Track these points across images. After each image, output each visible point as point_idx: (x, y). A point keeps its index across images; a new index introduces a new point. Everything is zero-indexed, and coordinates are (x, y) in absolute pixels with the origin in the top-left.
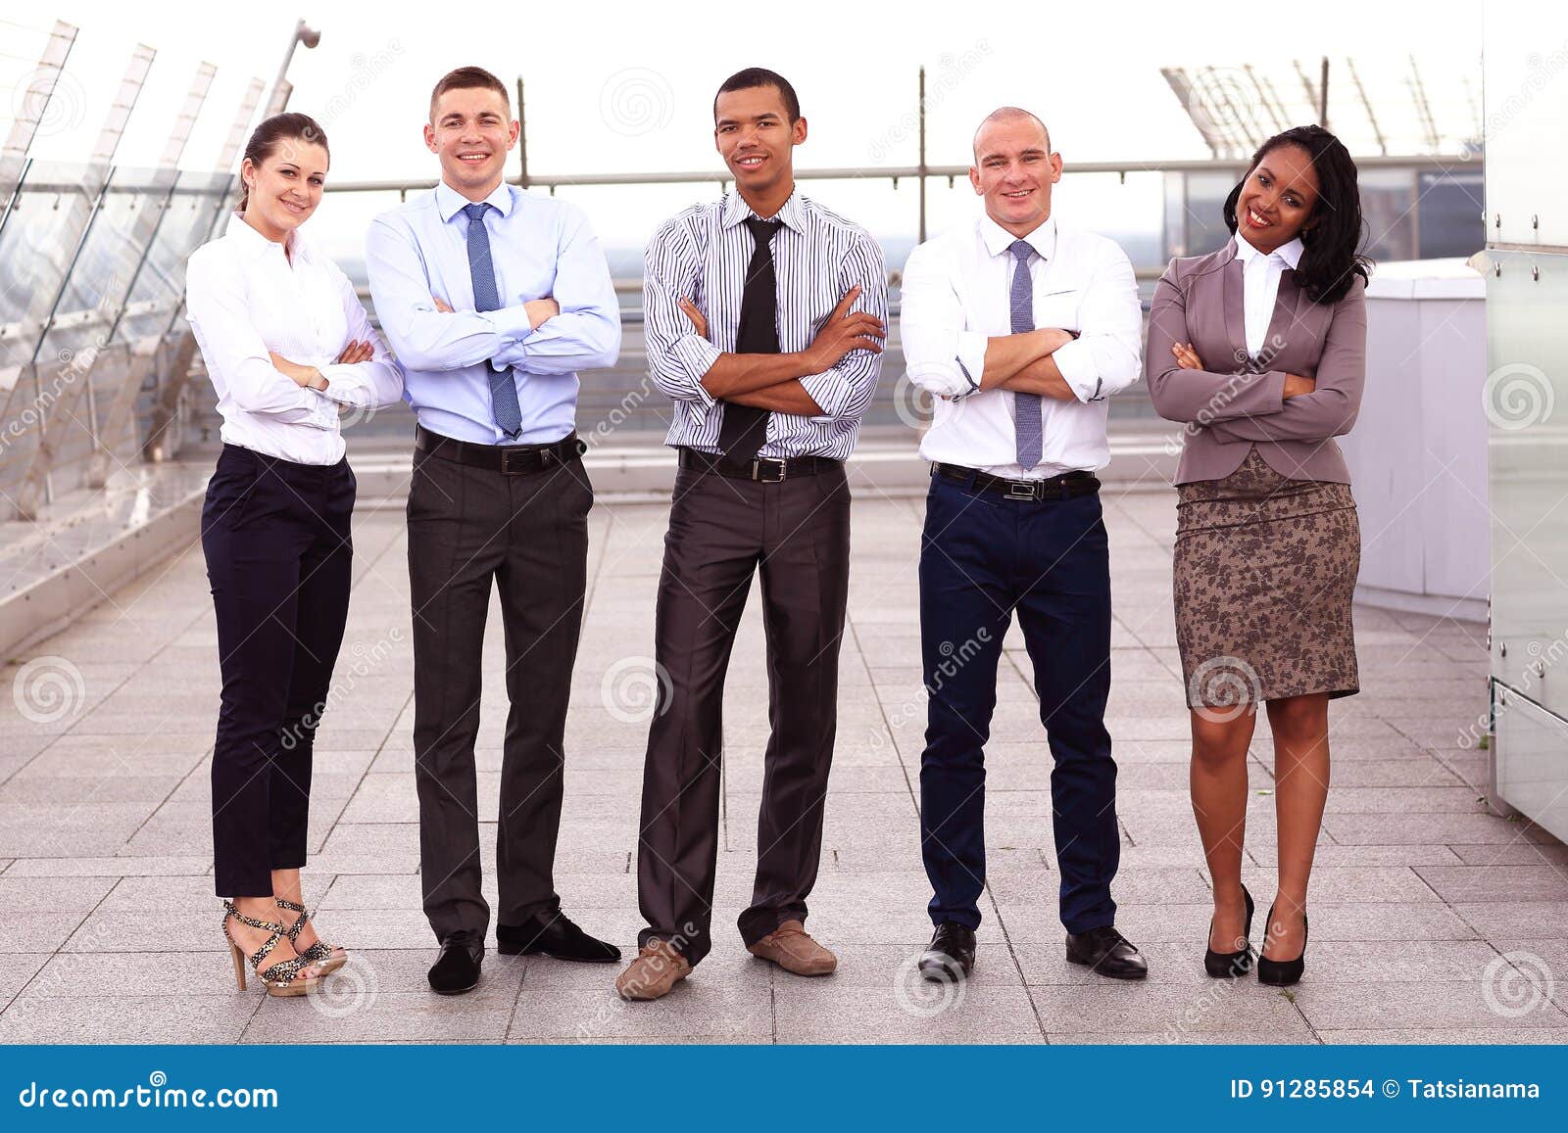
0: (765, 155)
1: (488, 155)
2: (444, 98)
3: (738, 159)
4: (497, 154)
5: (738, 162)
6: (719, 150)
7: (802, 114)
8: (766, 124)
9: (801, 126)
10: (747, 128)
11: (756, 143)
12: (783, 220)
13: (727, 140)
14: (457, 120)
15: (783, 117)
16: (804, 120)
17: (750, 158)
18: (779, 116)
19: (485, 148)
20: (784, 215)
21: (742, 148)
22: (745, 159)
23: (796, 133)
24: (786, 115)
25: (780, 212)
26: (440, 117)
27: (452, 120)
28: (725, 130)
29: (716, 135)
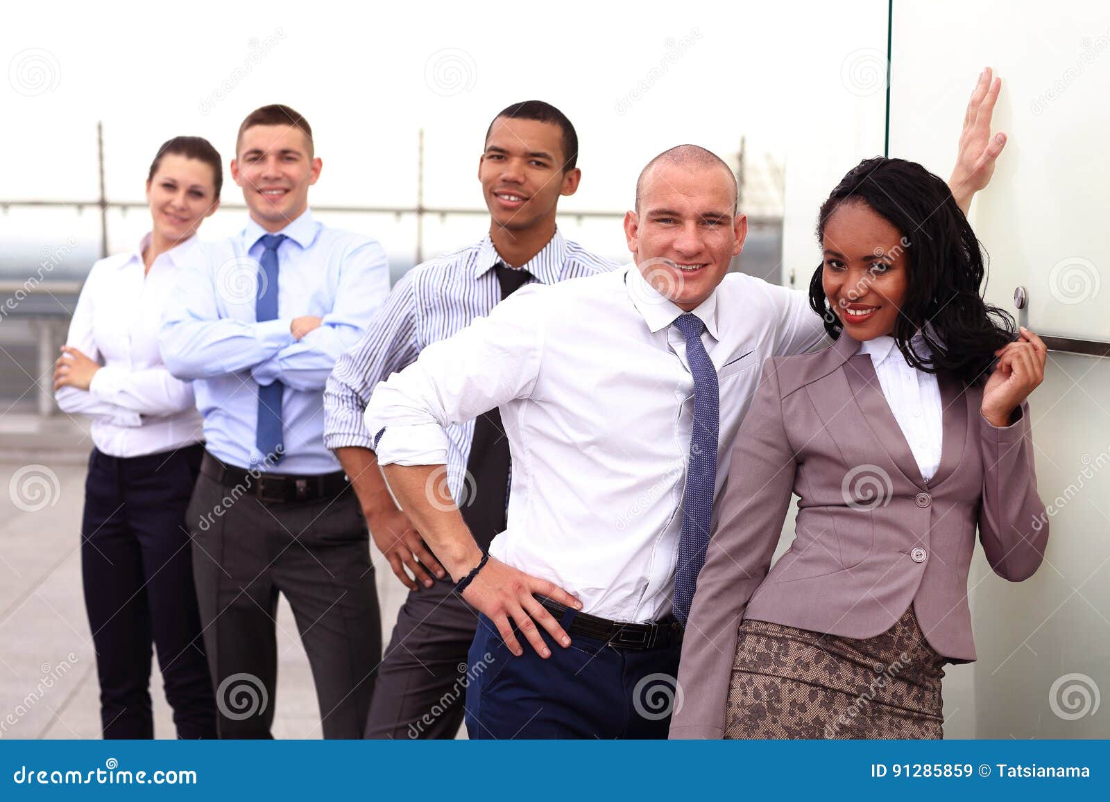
0: (525, 196)
1: (287, 191)
2: (249, 133)
3: (496, 191)
4: (297, 190)
5: (496, 195)
6: (480, 177)
7: (578, 165)
8: (538, 163)
9: (574, 177)
10: (515, 162)
11: (521, 180)
12: (531, 272)
13: (492, 168)
14: (258, 156)
15: (558, 161)
16: (578, 172)
17: (510, 195)
18: (554, 158)
19: (284, 185)
20: (532, 266)
21: (504, 181)
22: (505, 194)
23: (566, 182)
24: (562, 160)
25: (530, 262)
26: (243, 152)
27: (252, 156)
28: (492, 157)
29: (482, 160)
